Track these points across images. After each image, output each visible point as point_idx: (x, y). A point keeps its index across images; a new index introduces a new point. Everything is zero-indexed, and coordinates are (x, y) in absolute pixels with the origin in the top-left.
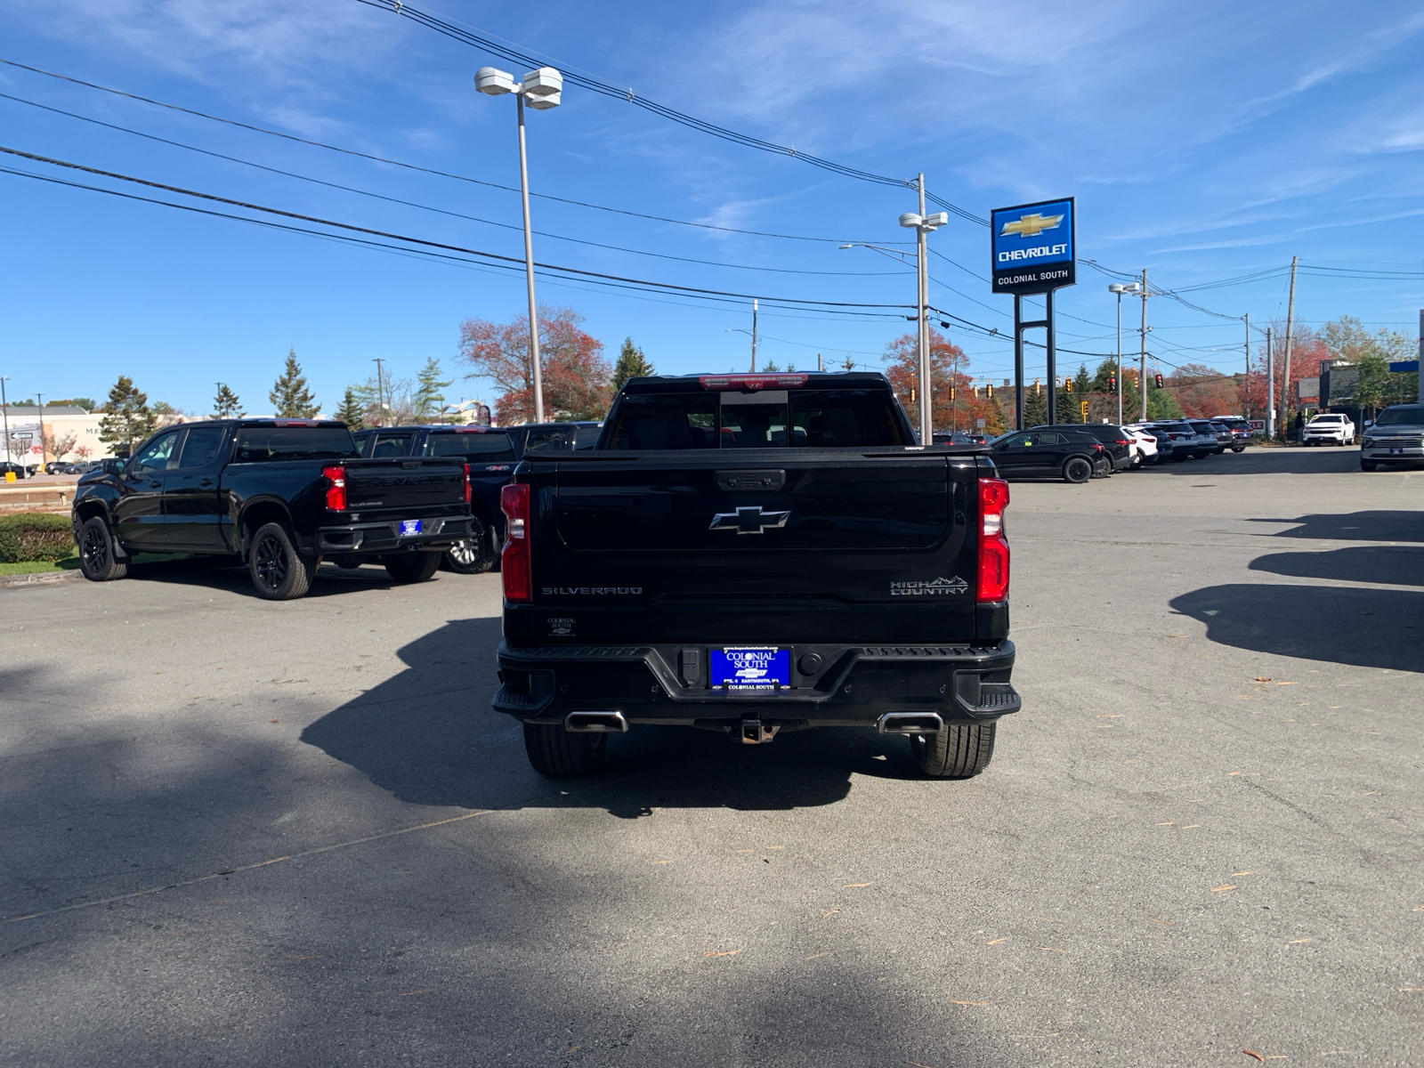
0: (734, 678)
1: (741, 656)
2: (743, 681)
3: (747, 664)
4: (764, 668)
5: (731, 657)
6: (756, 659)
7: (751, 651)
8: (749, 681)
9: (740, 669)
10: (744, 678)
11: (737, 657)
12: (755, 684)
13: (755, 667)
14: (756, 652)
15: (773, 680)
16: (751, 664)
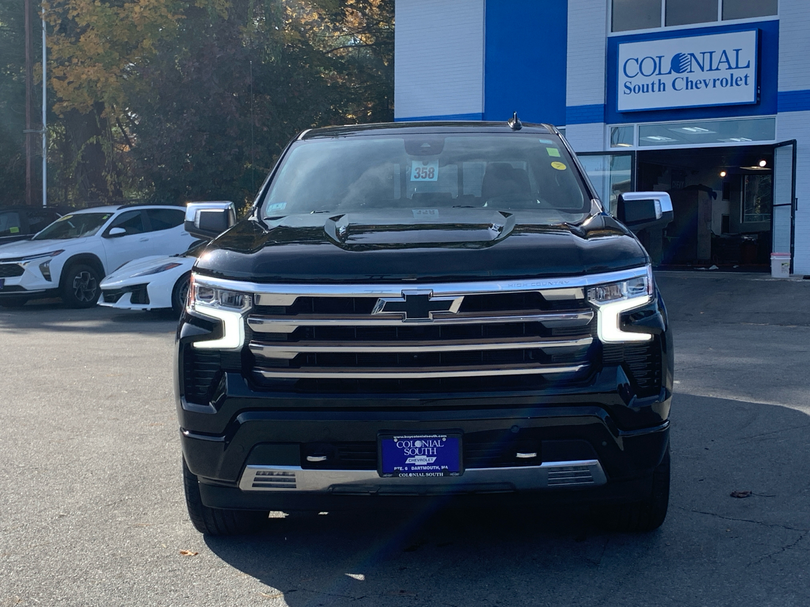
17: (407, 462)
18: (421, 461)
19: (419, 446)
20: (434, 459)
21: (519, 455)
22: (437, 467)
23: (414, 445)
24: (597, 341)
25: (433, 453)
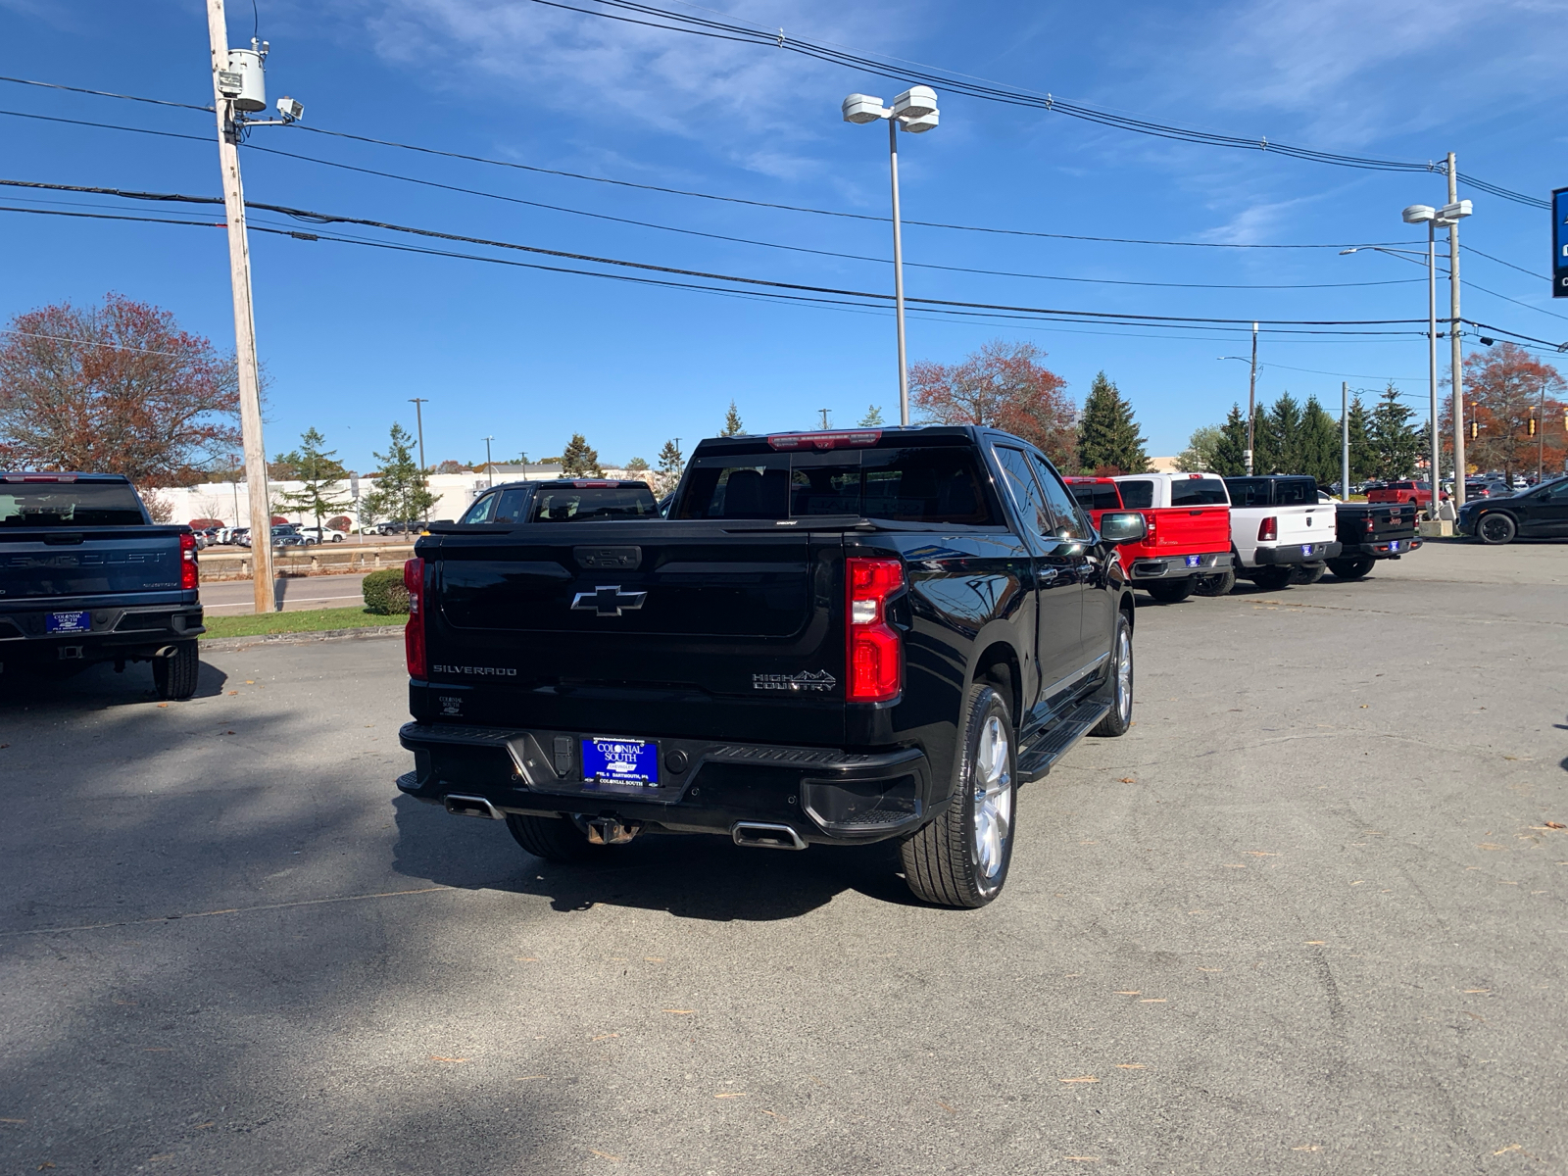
0: (606, 771)
1: (610, 747)
2: (614, 775)
3: (617, 757)
4: (633, 763)
5: (601, 748)
6: (625, 752)
7: (620, 743)
8: (619, 775)
9: (611, 762)
10: (614, 771)
11: (607, 748)
12: (625, 779)
13: (624, 761)
14: (625, 744)
15: (643, 776)
16: (620, 757)
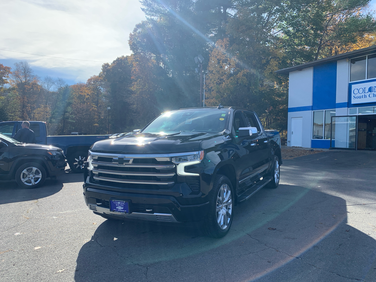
17: (117, 208)
18: (120, 208)
19: (119, 204)
20: (123, 208)
21: (147, 210)
22: (124, 211)
23: (118, 203)
24: (176, 175)
25: (123, 206)
